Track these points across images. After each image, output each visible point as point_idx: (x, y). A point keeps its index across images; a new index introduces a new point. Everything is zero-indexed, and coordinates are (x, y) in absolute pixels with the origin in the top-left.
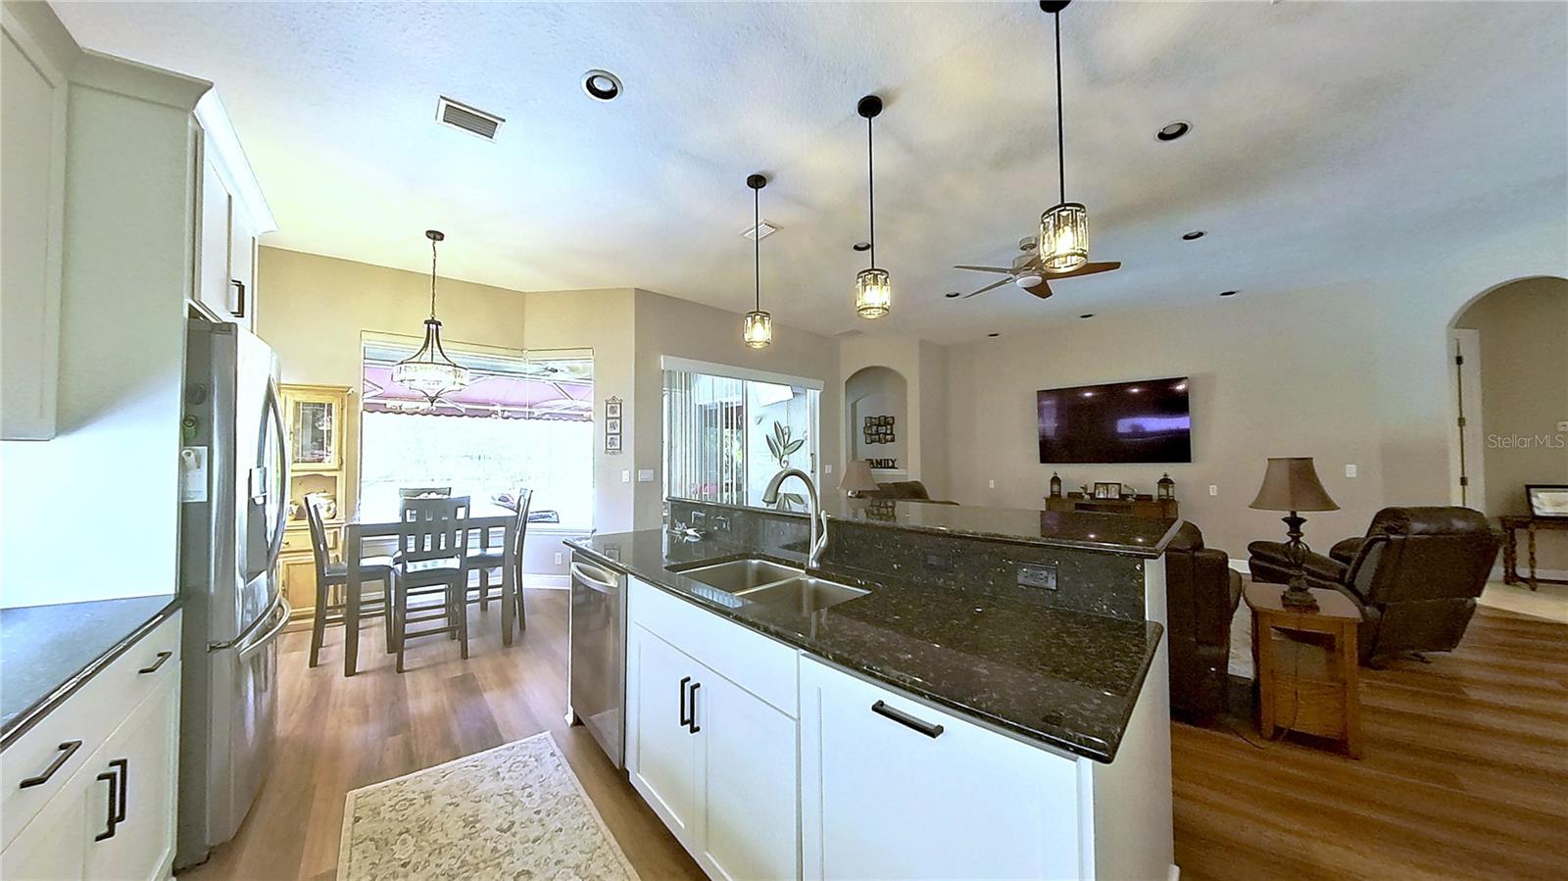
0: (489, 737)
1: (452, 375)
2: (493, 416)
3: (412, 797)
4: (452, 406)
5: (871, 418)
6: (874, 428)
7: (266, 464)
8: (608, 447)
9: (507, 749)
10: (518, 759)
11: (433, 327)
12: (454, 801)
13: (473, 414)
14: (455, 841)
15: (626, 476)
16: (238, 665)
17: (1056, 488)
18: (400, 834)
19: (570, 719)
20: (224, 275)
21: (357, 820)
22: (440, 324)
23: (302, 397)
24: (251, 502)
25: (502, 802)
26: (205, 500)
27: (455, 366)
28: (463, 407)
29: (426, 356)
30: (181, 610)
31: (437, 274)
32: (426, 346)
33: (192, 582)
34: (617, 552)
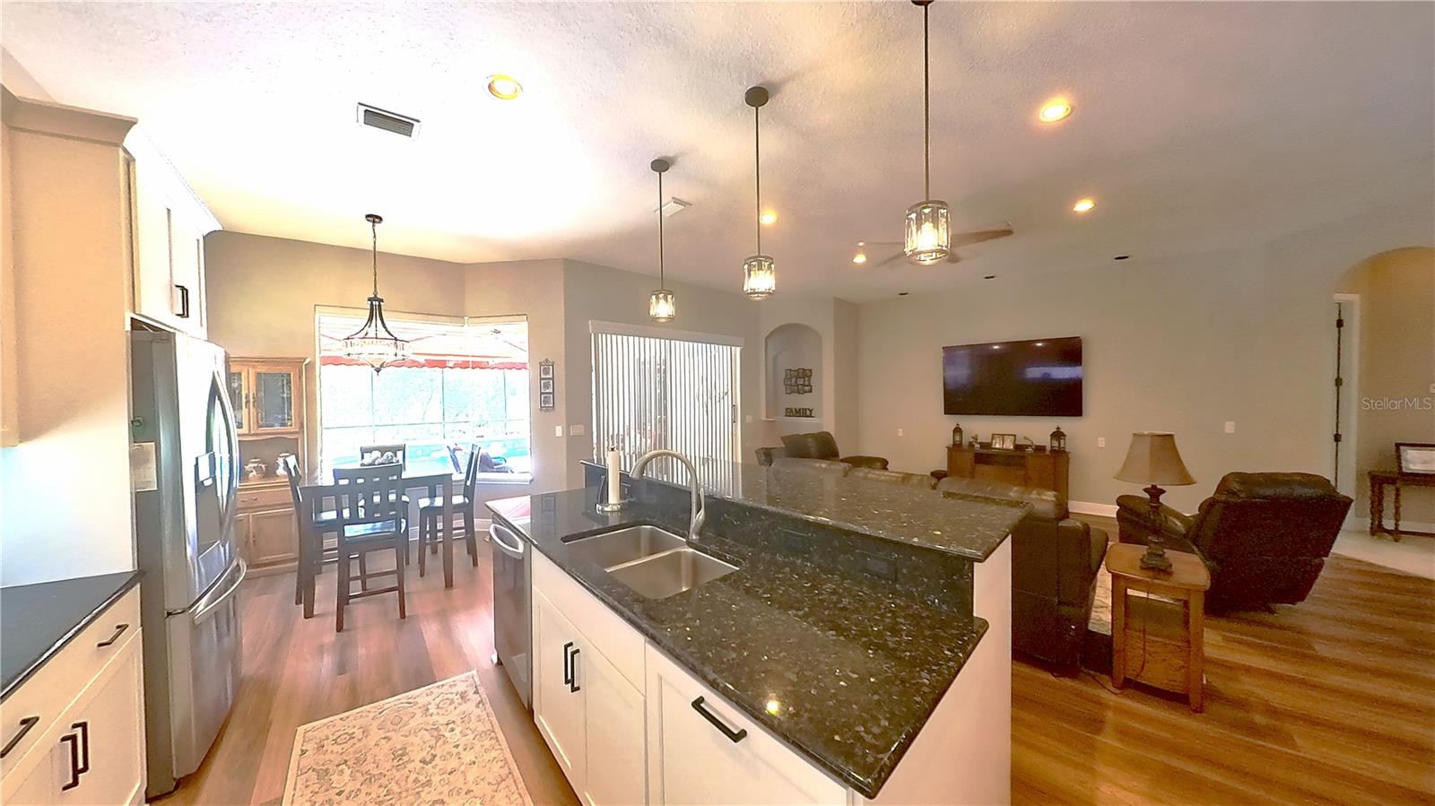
0: (422, 675)
1: (393, 346)
3: (353, 730)
5: (791, 370)
6: (793, 380)
8: (542, 405)
10: (446, 696)
11: (376, 303)
14: (384, 772)
15: (559, 431)
17: (958, 438)
18: (338, 766)
22: (382, 301)
23: (263, 369)
25: (427, 737)
26: (155, 488)
27: (396, 339)
30: (138, 584)
31: (377, 250)
32: (370, 322)
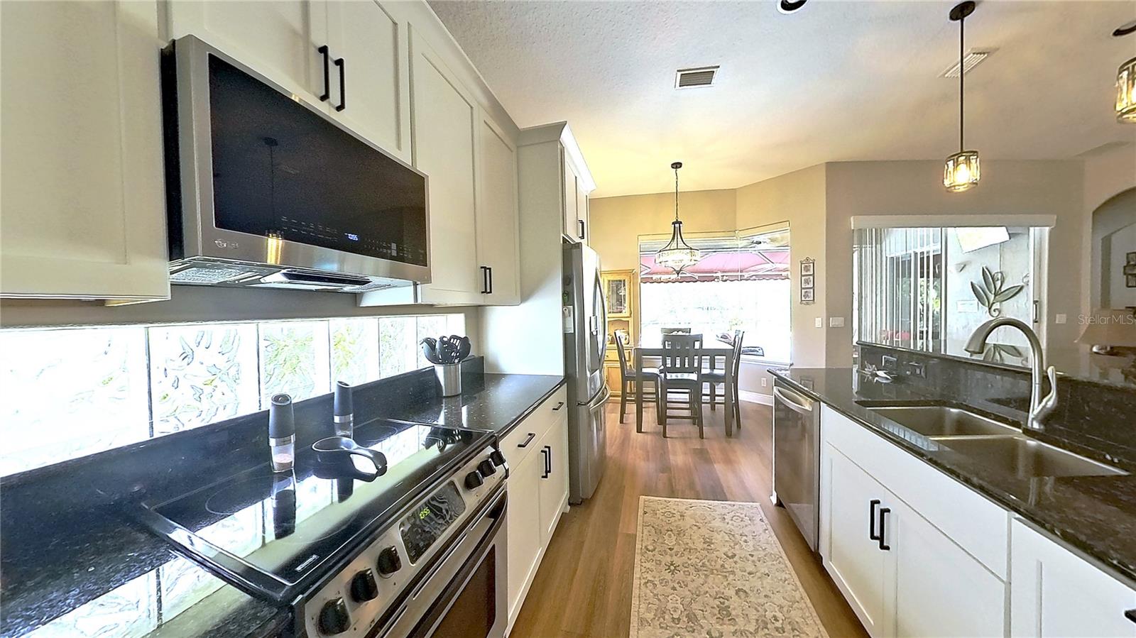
0: (718, 493)
1: (689, 254)
2: (716, 280)
3: (674, 512)
4: (690, 275)
7: (597, 314)
8: (803, 299)
9: (730, 505)
10: (737, 514)
11: (677, 225)
12: (697, 524)
13: (703, 280)
14: (699, 550)
15: (819, 322)
16: (590, 415)
18: (668, 531)
19: (774, 501)
20: (575, 219)
21: (645, 513)
22: (681, 223)
23: (612, 278)
24: (591, 333)
25: (727, 539)
26: (573, 332)
27: (691, 249)
28: (696, 276)
29: (674, 245)
30: (566, 384)
31: (678, 191)
32: (673, 238)
33: (570, 371)
34: (812, 383)
